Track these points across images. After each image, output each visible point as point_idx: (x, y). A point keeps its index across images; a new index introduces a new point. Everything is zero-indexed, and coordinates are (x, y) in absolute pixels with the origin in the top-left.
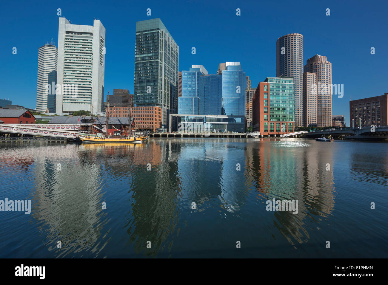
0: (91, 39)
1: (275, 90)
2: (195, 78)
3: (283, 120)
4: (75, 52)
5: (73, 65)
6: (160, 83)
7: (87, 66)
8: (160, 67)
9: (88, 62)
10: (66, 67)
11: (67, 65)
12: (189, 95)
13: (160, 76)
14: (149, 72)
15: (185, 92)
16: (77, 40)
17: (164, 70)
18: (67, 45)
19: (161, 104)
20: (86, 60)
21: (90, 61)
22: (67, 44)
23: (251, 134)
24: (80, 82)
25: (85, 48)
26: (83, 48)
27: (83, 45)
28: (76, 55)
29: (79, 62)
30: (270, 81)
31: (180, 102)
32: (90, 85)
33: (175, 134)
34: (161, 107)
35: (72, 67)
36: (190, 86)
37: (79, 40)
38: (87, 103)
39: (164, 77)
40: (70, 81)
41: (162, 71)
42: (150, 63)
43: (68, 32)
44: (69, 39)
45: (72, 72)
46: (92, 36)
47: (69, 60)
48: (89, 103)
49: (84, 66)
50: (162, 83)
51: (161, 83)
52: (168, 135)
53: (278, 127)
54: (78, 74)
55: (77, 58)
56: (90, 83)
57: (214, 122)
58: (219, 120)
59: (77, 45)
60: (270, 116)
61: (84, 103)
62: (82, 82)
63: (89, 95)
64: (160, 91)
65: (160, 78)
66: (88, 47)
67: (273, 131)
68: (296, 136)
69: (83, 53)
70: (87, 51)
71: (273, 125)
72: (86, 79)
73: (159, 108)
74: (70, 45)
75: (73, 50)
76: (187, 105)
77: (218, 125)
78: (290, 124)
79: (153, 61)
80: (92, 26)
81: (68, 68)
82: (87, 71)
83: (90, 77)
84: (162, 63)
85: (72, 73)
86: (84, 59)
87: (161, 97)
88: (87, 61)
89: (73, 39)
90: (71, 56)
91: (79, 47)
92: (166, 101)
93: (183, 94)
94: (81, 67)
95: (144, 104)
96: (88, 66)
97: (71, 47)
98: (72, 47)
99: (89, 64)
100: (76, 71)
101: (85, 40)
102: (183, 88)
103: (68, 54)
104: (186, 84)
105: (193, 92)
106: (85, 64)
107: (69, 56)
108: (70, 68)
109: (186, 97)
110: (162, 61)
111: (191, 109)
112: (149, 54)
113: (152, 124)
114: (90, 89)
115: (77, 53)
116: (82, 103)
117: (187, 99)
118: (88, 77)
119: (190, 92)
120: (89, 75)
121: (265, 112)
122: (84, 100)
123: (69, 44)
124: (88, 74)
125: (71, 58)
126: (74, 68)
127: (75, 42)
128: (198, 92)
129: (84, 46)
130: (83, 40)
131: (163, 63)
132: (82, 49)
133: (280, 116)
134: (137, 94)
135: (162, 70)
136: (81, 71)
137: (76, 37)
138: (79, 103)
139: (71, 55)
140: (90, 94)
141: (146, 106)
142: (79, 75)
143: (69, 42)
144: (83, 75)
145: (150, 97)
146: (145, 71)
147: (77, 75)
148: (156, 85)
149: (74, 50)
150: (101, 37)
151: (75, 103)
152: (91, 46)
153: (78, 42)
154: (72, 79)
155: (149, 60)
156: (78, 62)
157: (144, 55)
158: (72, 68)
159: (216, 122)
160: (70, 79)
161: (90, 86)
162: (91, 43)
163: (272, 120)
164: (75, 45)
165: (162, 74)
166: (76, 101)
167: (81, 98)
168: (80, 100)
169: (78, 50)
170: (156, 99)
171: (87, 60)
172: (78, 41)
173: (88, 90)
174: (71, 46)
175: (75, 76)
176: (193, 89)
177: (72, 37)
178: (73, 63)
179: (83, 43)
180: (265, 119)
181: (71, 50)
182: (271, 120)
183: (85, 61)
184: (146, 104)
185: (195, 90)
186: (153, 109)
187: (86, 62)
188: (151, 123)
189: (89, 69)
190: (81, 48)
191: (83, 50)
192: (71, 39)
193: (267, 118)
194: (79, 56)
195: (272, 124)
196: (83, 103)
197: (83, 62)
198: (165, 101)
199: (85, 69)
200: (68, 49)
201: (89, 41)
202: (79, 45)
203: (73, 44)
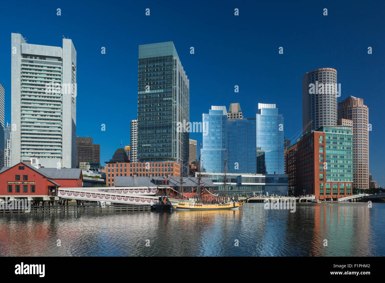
0: (59, 66)
2: (220, 123)
4: (36, 85)
5: (34, 103)
7: (54, 105)
9: (55, 99)
10: (24, 105)
11: (25, 103)
13: (174, 120)
15: (207, 142)
16: (39, 66)
18: (25, 75)
21: (59, 98)
22: (24, 73)
24: (45, 127)
25: (51, 79)
26: (48, 78)
27: (48, 75)
28: (39, 89)
29: (43, 99)
30: (326, 131)
31: (203, 155)
32: (59, 131)
35: (32, 105)
36: (213, 135)
37: (42, 67)
38: (56, 158)
40: (30, 126)
43: (25, 56)
44: (27, 65)
45: (32, 113)
46: (61, 62)
47: (28, 95)
48: (58, 157)
49: (50, 104)
54: (42, 115)
55: (40, 93)
56: (60, 129)
59: (40, 74)
60: (327, 175)
61: (52, 157)
62: (48, 127)
63: (59, 146)
66: (55, 77)
68: (355, 200)
72: (54, 124)
73: (178, 165)
74: (29, 74)
75: (33, 81)
76: (212, 160)
80: (61, 48)
81: (27, 107)
82: (54, 112)
83: (60, 120)
85: (33, 115)
86: (49, 95)
89: (33, 66)
90: (31, 90)
91: (42, 77)
94: (46, 106)
96: (56, 105)
97: (30, 77)
98: (32, 77)
99: (57, 101)
100: (39, 111)
101: (51, 67)
103: (26, 88)
105: (217, 142)
106: (51, 101)
107: (29, 90)
108: (30, 107)
112: (159, 90)
114: (60, 137)
115: (39, 85)
116: (48, 157)
118: (57, 120)
120: (58, 118)
121: (321, 170)
122: (52, 153)
123: (27, 73)
124: (57, 116)
125: (31, 92)
126: (36, 107)
127: (36, 70)
130: (48, 67)
132: (46, 80)
134: (143, 145)
136: (46, 112)
137: (37, 62)
138: (45, 157)
139: (30, 88)
140: (60, 144)
142: (44, 117)
143: (27, 69)
144: (49, 117)
147: (41, 117)
149: (36, 81)
150: (73, 63)
151: (39, 157)
152: (60, 75)
153: (41, 70)
154: (33, 123)
155: (159, 98)
156: (41, 98)
157: (152, 92)
158: (33, 107)
160: (30, 122)
161: (60, 133)
162: (60, 72)
164: (36, 74)
166: (41, 155)
167: (48, 150)
168: (46, 153)
169: (41, 81)
171: (54, 96)
172: (40, 68)
173: (57, 139)
174: (31, 75)
175: (38, 119)
176: (217, 139)
177: (32, 62)
178: (35, 100)
179: (48, 71)
181: (30, 81)
182: (327, 180)
186: (172, 166)
187: (53, 99)
189: (57, 109)
190: (45, 78)
192: (30, 66)
193: (322, 178)
194: (43, 90)
196: (50, 157)
199: (52, 109)
200: (26, 80)
201: (57, 69)
202: (43, 75)
203: (33, 73)
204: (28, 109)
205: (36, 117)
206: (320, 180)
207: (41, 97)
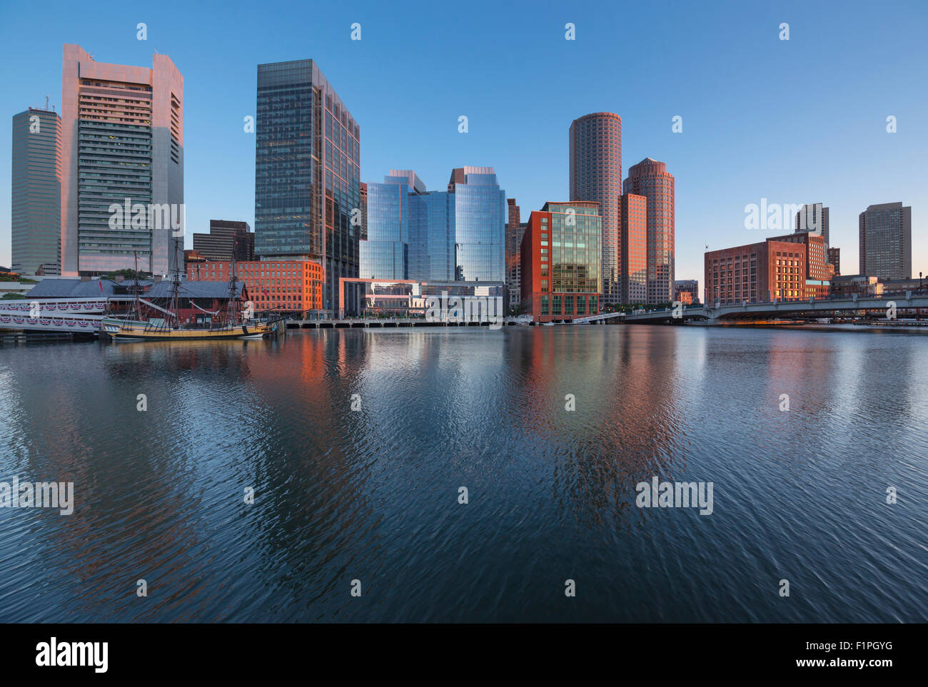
0: (146, 100)
1: (563, 229)
2: (397, 198)
4: (106, 131)
5: (102, 161)
6: (317, 209)
7: (139, 164)
8: (317, 171)
9: (140, 155)
10: (84, 164)
11: (86, 161)
12: (384, 236)
13: (317, 192)
14: (289, 182)
15: (375, 229)
16: (110, 99)
17: (326, 179)
18: (86, 113)
19: (321, 254)
20: (135, 148)
21: (147, 152)
22: (84, 109)
23: (514, 320)
25: (132, 120)
26: (127, 120)
27: (127, 113)
28: (110, 137)
29: (119, 153)
30: (554, 210)
31: (362, 252)
33: (350, 321)
34: (319, 261)
35: (99, 164)
36: (386, 217)
37: (116, 100)
38: (141, 253)
39: (326, 194)
40: (95, 200)
41: (321, 181)
43: (86, 81)
44: (89, 97)
45: (98, 177)
46: (149, 93)
47: (92, 148)
48: (144, 252)
49: (131, 164)
50: (321, 206)
51: (319, 207)
52: (334, 324)
53: (569, 305)
54: (116, 182)
55: (112, 144)
59: (112, 112)
60: (554, 283)
61: (135, 252)
63: (146, 233)
64: (316, 227)
65: (317, 197)
66: (140, 117)
67: (559, 313)
68: (604, 322)
69: (127, 132)
70: (137, 127)
71: (560, 301)
72: (138, 196)
73: (315, 265)
74: (93, 111)
75: (101, 124)
76: (380, 258)
78: (593, 298)
79: (298, 156)
80: (149, 69)
81: (90, 167)
82: (138, 177)
83: (147, 190)
84: (321, 164)
86: (130, 148)
87: (321, 240)
88: (138, 152)
89: (99, 98)
90: (97, 139)
91: (116, 118)
92: (331, 249)
93: (369, 234)
94: (122, 166)
95: (281, 255)
96: (142, 164)
97: (95, 117)
98: (99, 117)
99: (142, 158)
100: (111, 175)
101: (132, 101)
102: (370, 222)
103: (88, 135)
104: (376, 212)
105: (393, 229)
106: (132, 158)
107: (93, 138)
108: (95, 168)
109: (378, 239)
110: (320, 158)
111: (388, 268)
112: (290, 141)
113: (300, 299)
115: (111, 131)
116: (128, 252)
118: (142, 190)
119: (385, 229)
120: (146, 187)
121: (543, 275)
122: (134, 246)
123: (90, 110)
124: (142, 184)
125: (97, 142)
126: (106, 169)
127: (106, 105)
128: (405, 231)
129: (129, 117)
130: (127, 101)
131: (324, 162)
132: (124, 122)
133: (572, 283)
134: (264, 233)
135: (321, 178)
136: (124, 176)
137: (107, 92)
138: (122, 251)
139: (95, 136)
142: (119, 185)
143: (89, 104)
144: (129, 185)
146: (282, 181)
147: (114, 185)
149: (105, 124)
150: (173, 96)
151: (111, 251)
152: (148, 115)
153: (114, 106)
154: (100, 194)
156: (114, 153)
157: (278, 143)
158: (101, 168)
160: (95, 193)
162: (148, 109)
163: (556, 290)
164: (106, 111)
165: (321, 188)
166: (114, 248)
167: (126, 239)
168: (123, 245)
169: (114, 124)
170: (307, 244)
171: (137, 149)
172: (112, 103)
174: (97, 114)
175: (109, 188)
176: (393, 224)
177: (98, 92)
178: (103, 155)
179: (127, 107)
180: (542, 289)
181: (95, 123)
182: (554, 290)
183: (132, 151)
185: (398, 225)
187: (135, 155)
188: (297, 298)
189: (143, 171)
190: (121, 119)
191: (127, 126)
192: (95, 98)
193: (546, 287)
194: (117, 139)
195: (557, 298)
196: (132, 251)
197: (129, 154)
198: (329, 248)
199: (134, 170)
200: (88, 122)
201: (142, 105)
202: (117, 113)
203: (100, 111)
204: (92, 171)
205: (105, 185)
206: (542, 291)
207: (114, 151)
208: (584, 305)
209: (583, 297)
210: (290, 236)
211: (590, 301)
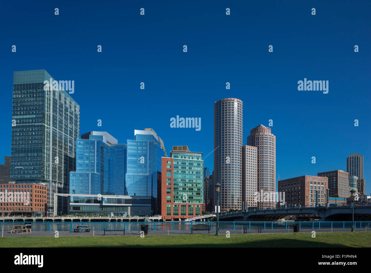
1: (180, 167)
2: (94, 148)
3: (189, 202)
6: (47, 154)
8: (47, 132)
12: (86, 170)
13: (47, 144)
14: (30, 138)
15: (81, 165)
17: (53, 137)
19: (49, 180)
30: (175, 157)
31: (72, 178)
34: (48, 184)
36: (88, 158)
39: (53, 145)
41: (49, 138)
42: (33, 127)
51: (48, 153)
53: (183, 210)
57: (113, 203)
58: (119, 201)
60: (174, 197)
64: (46, 164)
65: (47, 147)
67: (178, 214)
68: (205, 220)
71: (178, 208)
73: (42, 186)
76: (82, 182)
77: (119, 208)
78: (198, 206)
79: (36, 124)
84: (49, 128)
87: (49, 171)
93: (78, 168)
95: (26, 180)
102: (78, 161)
104: (81, 156)
105: (92, 166)
109: (81, 172)
110: (49, 125)
111: (86, 188)
112: (31, 116)
113: (32, 205)
117: (81, 175)
119: (87, 165)
121: (168, 193)
128: (98, 167)
131: (51, 127)
134: (16, 168)
135: (49, 136)
141: (28, 182)
145: (33, 172)
146: (26, 138)
148: (40, 156)
155: (31, 123)
157: (25, 117)
159: (115, 203)
163: (176, 201)
165: (49, 142)
170: (39, 173)
176: (92, 163)
180: (167, 201)
182: (174, 202)
184: (28, 180)
185: (94, 163)
186: (32, 187)
193: (170, 200)
195: (176, 206)
198: (54, 176)
206: (167, 202)
208: (193, 210)
209: (192, 206)
210: (30, 169)
211: (196, 208)
